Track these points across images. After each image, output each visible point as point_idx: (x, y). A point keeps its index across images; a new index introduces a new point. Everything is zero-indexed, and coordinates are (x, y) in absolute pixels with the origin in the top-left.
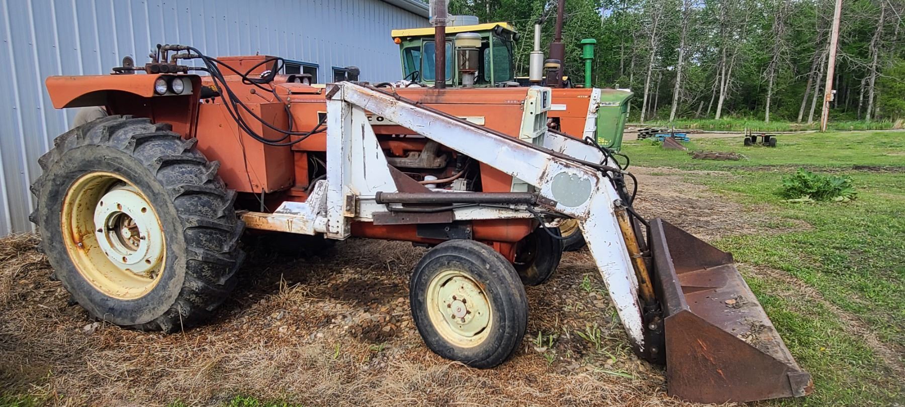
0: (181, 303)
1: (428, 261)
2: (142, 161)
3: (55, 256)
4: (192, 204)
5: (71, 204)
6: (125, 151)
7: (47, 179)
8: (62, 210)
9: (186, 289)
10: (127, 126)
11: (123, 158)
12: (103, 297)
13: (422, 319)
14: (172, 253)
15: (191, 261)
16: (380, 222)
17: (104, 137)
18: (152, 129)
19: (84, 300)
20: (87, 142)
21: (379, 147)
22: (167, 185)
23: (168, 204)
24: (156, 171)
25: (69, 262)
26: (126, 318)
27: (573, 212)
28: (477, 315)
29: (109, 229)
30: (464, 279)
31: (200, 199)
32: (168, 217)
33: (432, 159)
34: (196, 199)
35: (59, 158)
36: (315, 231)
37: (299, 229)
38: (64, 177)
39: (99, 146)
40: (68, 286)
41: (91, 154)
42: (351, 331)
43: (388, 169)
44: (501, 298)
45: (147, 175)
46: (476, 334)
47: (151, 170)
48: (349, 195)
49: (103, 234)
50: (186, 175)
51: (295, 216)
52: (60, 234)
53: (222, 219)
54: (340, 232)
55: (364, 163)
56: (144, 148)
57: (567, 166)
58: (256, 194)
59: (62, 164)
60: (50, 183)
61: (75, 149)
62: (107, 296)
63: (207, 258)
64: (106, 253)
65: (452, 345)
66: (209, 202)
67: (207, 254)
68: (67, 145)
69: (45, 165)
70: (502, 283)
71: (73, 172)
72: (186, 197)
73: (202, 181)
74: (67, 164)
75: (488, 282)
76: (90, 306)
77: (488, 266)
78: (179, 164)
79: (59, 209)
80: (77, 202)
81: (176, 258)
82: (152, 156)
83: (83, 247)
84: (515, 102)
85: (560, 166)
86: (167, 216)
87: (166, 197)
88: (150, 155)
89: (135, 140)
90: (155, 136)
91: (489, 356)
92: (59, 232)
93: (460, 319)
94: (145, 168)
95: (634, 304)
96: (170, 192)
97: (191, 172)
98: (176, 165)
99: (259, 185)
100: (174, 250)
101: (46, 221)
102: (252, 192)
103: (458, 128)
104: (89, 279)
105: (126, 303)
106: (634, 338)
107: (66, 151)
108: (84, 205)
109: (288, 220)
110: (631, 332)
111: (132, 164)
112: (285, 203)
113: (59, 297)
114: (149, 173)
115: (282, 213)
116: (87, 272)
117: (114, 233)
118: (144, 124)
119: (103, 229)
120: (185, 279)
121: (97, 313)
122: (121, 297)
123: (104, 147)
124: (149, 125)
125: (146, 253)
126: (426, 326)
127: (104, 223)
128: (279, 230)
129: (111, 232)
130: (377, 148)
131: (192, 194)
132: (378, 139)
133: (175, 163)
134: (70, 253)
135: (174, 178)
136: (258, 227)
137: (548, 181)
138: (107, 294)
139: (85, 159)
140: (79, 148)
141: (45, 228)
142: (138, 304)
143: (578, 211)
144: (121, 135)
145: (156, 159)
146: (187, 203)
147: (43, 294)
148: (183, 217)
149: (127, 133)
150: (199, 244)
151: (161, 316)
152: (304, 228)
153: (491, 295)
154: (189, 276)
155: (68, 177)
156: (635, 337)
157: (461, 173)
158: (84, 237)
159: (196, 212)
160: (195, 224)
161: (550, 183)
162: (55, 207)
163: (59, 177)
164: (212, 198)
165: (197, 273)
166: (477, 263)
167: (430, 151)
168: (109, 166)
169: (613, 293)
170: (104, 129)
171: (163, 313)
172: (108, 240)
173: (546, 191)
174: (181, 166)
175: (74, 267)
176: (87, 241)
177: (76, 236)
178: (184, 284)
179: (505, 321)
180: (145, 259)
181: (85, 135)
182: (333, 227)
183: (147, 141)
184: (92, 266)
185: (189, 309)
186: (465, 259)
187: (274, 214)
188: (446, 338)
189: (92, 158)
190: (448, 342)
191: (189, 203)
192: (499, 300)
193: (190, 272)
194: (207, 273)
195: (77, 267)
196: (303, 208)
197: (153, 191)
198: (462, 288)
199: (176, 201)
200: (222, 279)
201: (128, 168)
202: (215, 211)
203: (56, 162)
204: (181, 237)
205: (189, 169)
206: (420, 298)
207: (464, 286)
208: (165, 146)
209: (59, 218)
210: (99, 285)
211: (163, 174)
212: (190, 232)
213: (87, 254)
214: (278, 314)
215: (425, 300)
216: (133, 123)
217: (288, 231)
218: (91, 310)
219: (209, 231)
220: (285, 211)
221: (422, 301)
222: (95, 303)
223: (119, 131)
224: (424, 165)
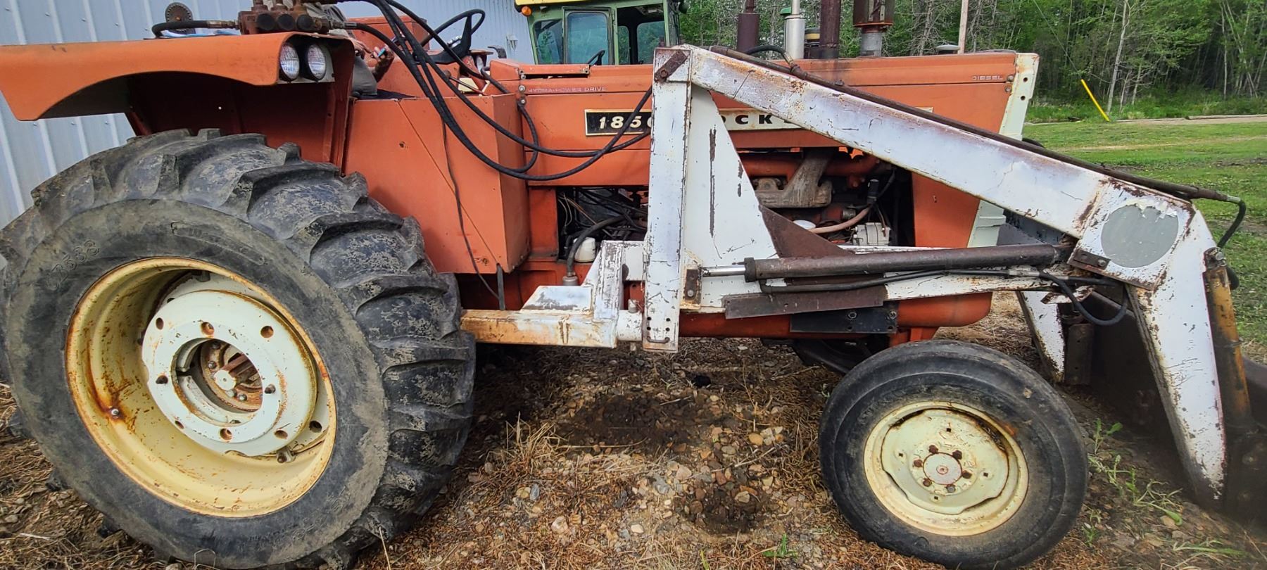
0: (375, 515)
1: (875, 386)
2: (273, 232)
3: (57, 442)
4: (395, 316)
5: (86, 331)
6: (226, 210)
7: (23, 280)
8: (66, 346)
9: (387, 488)
10: (217, 154)
11: (223, 226)
12: (184, 516)
13: (852, 488)
14: (354, 422)
15: (398, 434)
16: (738, 314)
17: (165, 180)
18: (276, 157)
19: (138, 525)
20: (121, 194)
21: (745, 174)
22: (337, 281)
23: (343, 321)
24: (309, 251)
25: (93, 451)
26: (245, 554)
27: (1136, 276)
28: (982, 478)
29: (179, 374)
30: (952, 414)
31: (408, 302)
32: (345, 351)
33: (813, 189)
34: (402, 304)
35: (51, 232)
36: (619, 342)
37: (584, 338)
38: (68, 275)
39: (154, 202)
40: (98, 501)
41: (137, 219)
42: (683, 511)
43: (761, 214)
44: (1057, 451)
45: (286, 261)
46: (967, 510)
47: (296, 248)
48: (691, 268)
49: (169, 387)
50: (374, 255)
51: (568, 312)
52: (68, 396)
53: (449, 338)
54: (672, 339)
55: (712, 206)
56: (272, 200)
57: (1138, 193)
58: (483, 275)
59: (58, 246)
60: (31, 290)
61: (91, 210)
62: (195, 513)
63: (436, 424)
64: (178, 423)
65: (921, 532)
66: (424, 307)
67: (434, 415)
68: (68, 204)
69: (12, 250)
70: (1059, 424)
71: (89, 264)
72: (381, 303)
73: (404, 265)
74: (73, 247)
75: (1029, 422)
76: (154, 537)
77: (1028, 394)
78: (356, 230)
79: (60, 343)
80: (101, 324)
81: (365, 430)
82: (293, 219)
83: (121, 416)
84: (995, 78)
85: (1125, 194)
86: (339, 345)
87: (338, 306)
88: (290, 216)
89: (251, 184)
90: (291, 172)
91: (1016, 552)
92: (61, 392)
93: (943, 487)
94: (281, 247)
95: (1217, 425)
96: (345, 296)
97: (381, 248)
98: (349, 235)
99: (490, 259)
100: (359, 414)
101: (29, 373)
102: (474, 272)
103: (928, 130)
104: (145, 482)
105: (241, 524)
106: (1208, 479)
107: (66, 216)
108: (114, 328)
109: (561, 324)
110: (1204, 471)
111: (247, 239)
112: (540, 290)
113: (60, 504)
114: (290, 257)
115: (540, 308)
116: (140, 468)
117: (192, 380)
118: (253, 147)
119: (168, 375)
120: (385, 469)
121: (173, 550)
122: (227, 511)
123: (170, 203)
124: (265, 150)
125: (278, 418)
126: (863, 500)
127: (170, 364)
128: (539, 342)
129: (185, 378)
130: (740, 175)
131: (392, 295)
132: (741, 159)
133: (348, 231)
134: (93, 434)
135: (351, 264)
136: (495, 340)
137: (1096, 223)
138: (193, 509)
139: (119, 233)
140: (101, 208)
141: (27, 386)
142: (270, 524)
143: (1145, 273)
144: (210, 174)
145: (307, 224)
146: (386, 316)
147: (23, 504)
148: (379, 345)
149: (223, 170)
150: (415, 397)
151: (329, 544)
152: (595, 335)
153: (1034, 446)
154: (393, 464)
155: (76, 275)
156: (1210, 477)
157: (864, 213)
158: (122, 394)
159: (405, 332)
160: (408, 357)
161: (1100, 227)
162: (49, 341)
163: (52, 276)
164: (428, 297)
165: (410, 454)
166: (1002, 387)
167: (812, 175)
168: (184, 245)
169: (1184, 409)
170: (166, 162)
171: (334, 538)
172: (181, 397)
173: (1091, 242)
174: (359, 235)
175: (108, 461)
176: (128, 403)
177: (104, 395)
178: (382, 480)
179: (1063, 492)
180: (275, 430)
181: (114, 178)
182: (657, 330)
183: (276, 185)
184: (148, 453)
185: (390, 523)
186: (972, 381)
187: (521, 311)
188: (904, 520)
189: (139, 229)
190: (910, 526)
191: (389, 314)
192: (1055, 454)
193: (396, 456)
194: (429, 451)
195: (115, 461)
196: (581, 297)
197: (303, 295)
198: (949, 430)
199: (361, 313)
200: (450, 455)
201: (238, 248)
202: (437, 324)
203: (43, 242)
204: (376, 388)
205: (376, 240)
206: (851, 452)
207: (952, 427)
208: (316, 193)
209: (60, 364)
210: (172, 493)
211: (326, 256)
212: (395, 376)
213: (132, 428)
214: (528, 489)
215: (860, 455)
216: (228, 146)
217: (560, 343)
218: (158, 545)
219: (430, 367)
220: (544, 305)
221: (853, 455)
222: (167, 531)
223: (202, 164)
224: (799, 201)
